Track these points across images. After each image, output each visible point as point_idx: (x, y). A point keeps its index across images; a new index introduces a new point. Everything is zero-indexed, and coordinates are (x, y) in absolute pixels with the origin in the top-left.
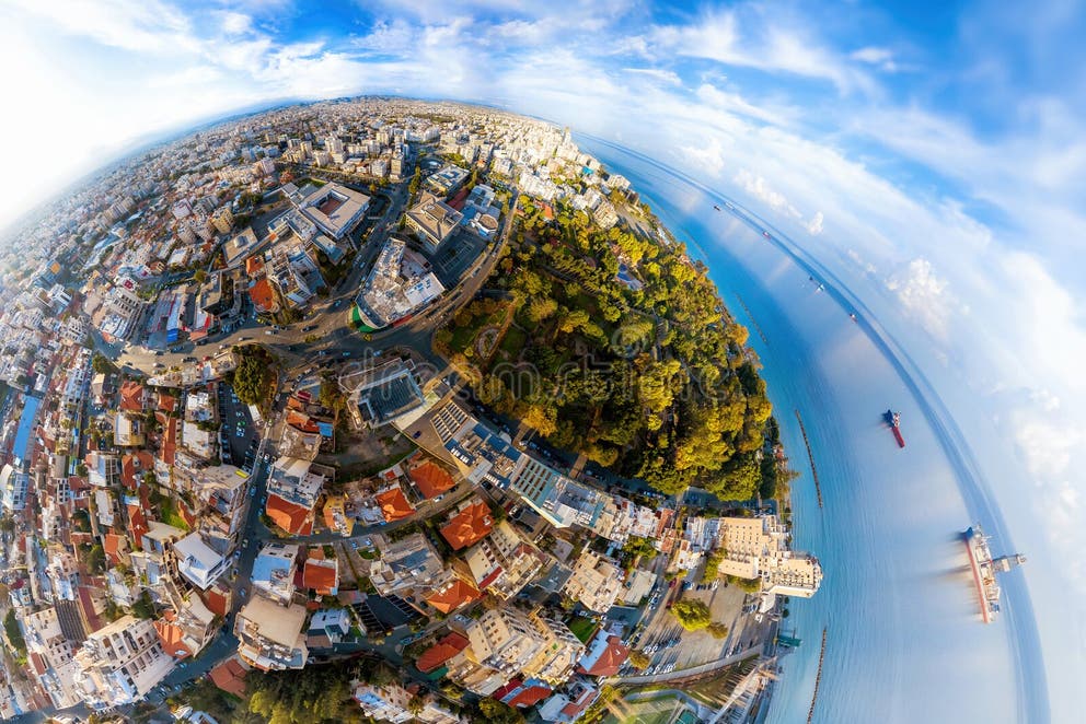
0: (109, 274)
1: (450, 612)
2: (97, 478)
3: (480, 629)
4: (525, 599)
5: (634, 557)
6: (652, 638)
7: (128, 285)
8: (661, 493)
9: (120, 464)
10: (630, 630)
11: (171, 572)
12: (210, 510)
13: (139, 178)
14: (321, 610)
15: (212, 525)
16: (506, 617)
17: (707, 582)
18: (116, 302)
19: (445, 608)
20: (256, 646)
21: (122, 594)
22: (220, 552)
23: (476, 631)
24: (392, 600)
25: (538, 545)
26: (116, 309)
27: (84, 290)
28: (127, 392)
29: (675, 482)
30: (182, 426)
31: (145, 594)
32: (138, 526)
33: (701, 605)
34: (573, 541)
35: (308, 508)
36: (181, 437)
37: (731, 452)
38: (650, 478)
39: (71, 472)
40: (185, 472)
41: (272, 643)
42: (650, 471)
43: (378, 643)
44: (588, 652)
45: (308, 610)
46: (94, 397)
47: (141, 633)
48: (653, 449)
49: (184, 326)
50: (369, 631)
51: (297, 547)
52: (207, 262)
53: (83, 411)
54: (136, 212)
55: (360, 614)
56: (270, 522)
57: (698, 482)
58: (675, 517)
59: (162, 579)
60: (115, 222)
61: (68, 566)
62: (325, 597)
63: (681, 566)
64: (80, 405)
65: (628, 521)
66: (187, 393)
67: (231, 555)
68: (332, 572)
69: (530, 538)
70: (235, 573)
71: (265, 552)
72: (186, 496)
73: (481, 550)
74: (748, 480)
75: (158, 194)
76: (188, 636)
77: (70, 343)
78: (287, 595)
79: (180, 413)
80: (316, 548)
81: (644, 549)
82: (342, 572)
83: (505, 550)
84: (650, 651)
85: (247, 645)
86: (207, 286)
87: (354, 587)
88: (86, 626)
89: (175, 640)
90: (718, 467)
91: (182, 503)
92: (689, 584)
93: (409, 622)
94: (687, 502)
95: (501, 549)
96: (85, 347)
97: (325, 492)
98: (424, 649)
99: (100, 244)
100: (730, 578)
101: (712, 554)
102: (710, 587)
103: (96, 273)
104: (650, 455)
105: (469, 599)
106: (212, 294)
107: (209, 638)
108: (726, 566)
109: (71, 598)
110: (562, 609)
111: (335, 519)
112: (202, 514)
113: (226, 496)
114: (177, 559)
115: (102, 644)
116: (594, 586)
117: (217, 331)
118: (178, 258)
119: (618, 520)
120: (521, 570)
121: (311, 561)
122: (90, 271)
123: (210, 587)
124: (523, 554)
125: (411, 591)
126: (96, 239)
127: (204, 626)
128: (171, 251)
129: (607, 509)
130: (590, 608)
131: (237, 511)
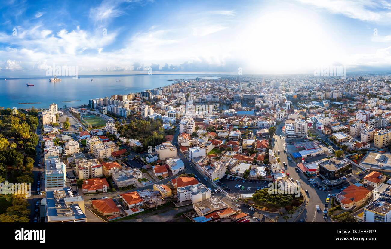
0: (308, 115)
1: (114, 162)
2: (232, 133)
3: (107, 155)
4: (92, 156)
5: (60, 143)
6: (75, 130)
7: (310, 125)
8: (39, 141)
9: (236, 140)
10: (77, 134)
11: (199, 144)
12: (209, 163)
13: (351, 87)
14: (156, 161)
15: (204, 161)
16: (99, 155)
17: (59, 125)
18: (300, 125)
19: (116, 163)
20: (168, 146)
21: (200, 132)
22: (195, 158)
23: (108, 155)
24: (133, 167)
25: (76, 166)
26: (297, 126)
27: (296, 110)
28: (264, 142)
29: (35, 138)
30: (249, 164)
31: (198, 136)
32: (215, 142)
33: (64, 124)
34: (66, 159)
35: (179, 188)
36: (244, 162)
37: (25, 122)
38: (35, 145)
39: (234, 126)
40: (228, 161)
41: (165, 149)
42: (32, 146)
43: (137, 156)
44: (87, 138)
45: (160, 160)
46: (259, 131)
47: (190, 131)
48: (24, 146)
49: (304, 159)
50: (140, 158)
51: (174, 175)
52: (350, 151)
53: (254, 128)
54: (339, 101)
55: (144, 162)
56: (189, 176)
57: (34, 131)
58: (45, 136)
59: (198, 142)
60: (328, 99)
61: (211, 123)
62: (156, 164)
63: (57, 131)
64: (256, 127)
65: (51, 148)
66: (266, 166)
67: (192, 160)
68: (156, 172)
69: (76, 169)
70: (186, 157)
71: (183, 168)
72: (219, 158)
73: (95, 175)
74: (33, 118)
75: (355, 100)
76: (183, 138)
77: (275, 116)
78: (168, 161)
79: (255, 163)
80: (166, 177)
81: (57, 141)
82: (153, 173)
83: (87, 171)
84: (78, 128)
85: (170, 145)
86: (336, 160)
87: (147, 170)
88: (197, 122)
89: (184, 136)
90: (29, 126)
91: (217, 156)
92: (61, 128)
93: (128, 161)
94: (40, 134)
95: (88, 172)
96: (276, 122)
97: (175, 196)
98: (124, 154)
99: (315, 102)
100: (57, 120)
101: (52, 125)
102: (59, 124)
103: (305, 110)
104: (26, 146)
105: (107, 164)
106: (332, 165)
107: (179, 141)
108: (54, 121)
109: (203, 122)
110: (84, 149)
111: (164, 189)
112: (210, 160)
113: (211, 170)
114: (201, 147)
115: (192, 123)
116: (73, 147)
117: (308, 177)
118: (339, 136)
119: (52, 151)
120: (86, 164)
121: (166, 173)
122: (304, 108)
123: (188, 150)
124: (82, 167)
125: (126, 169)
126: (316, 99)
127: (182, 142)
128: (340, 131)
129: (50, 155)
130: (78, 144)
131: (203, 170)
